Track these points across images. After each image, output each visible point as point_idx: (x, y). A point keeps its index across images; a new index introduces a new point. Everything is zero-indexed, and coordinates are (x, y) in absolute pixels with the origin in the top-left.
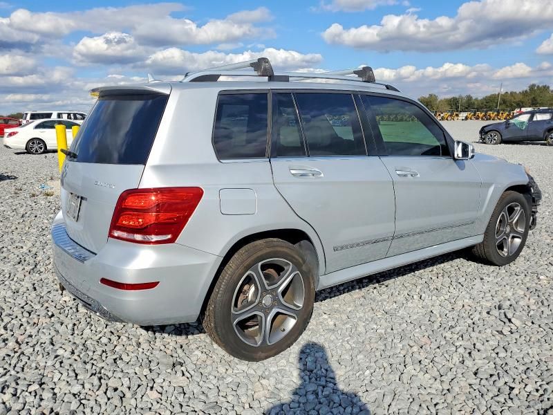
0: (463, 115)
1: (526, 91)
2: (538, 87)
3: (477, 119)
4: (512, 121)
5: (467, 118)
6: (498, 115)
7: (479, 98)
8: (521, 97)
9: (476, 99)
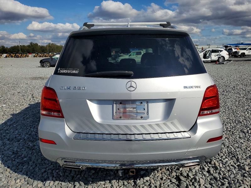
0: (5, 55)
1: (29, 45)
2: (34, 43)
3: (12, 57)
4: (53, 57)
5: (6, 57)
6: (22, 55)
7: (9, 47)
8: (28, 48)
9: (7, 48)
